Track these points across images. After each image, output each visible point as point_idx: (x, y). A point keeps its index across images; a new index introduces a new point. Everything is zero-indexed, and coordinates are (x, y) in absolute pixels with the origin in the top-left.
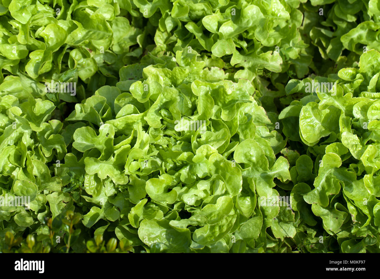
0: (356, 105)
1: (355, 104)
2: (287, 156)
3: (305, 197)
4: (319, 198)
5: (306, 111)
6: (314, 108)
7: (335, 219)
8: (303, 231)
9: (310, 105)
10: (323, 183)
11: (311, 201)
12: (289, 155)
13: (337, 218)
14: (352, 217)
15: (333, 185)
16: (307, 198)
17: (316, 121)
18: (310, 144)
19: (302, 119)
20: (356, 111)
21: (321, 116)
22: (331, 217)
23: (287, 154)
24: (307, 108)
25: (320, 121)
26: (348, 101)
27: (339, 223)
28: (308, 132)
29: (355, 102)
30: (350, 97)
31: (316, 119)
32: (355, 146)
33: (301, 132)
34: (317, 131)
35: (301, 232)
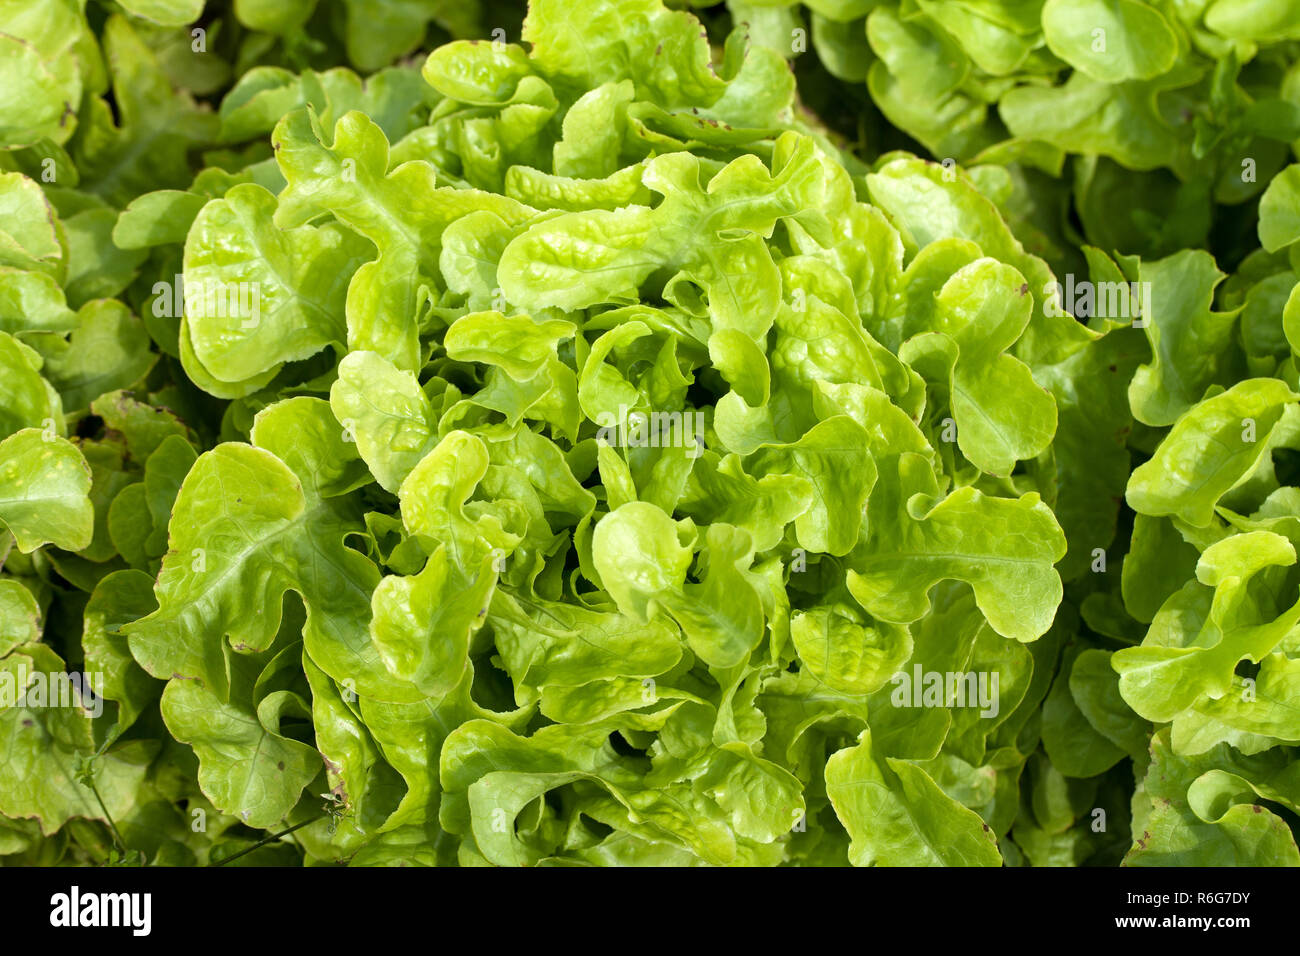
0: (454, 223)
1: (455, 219)
2: (120, 427)
3: (138, 643)
4: (200, 655)
5: (223, 224)
6: (263, 215)
7: (275, 767)
8: (172, 798)
9: (246, 199)
10: (227, 586)
11: (167, 665)
12: (133, 425)
13: (281, 766)
14: (330, 772)
15: (263, 602)
16: (145, 648)
17: (271, 280)
18: (226, 386)
19: (197, 263)
20: (454, 257)
21: (291, 257)
22: (260, 757)
23: (120, 420)
24: (229, 211)
25: (291, 281)
26: (419, 204)
27: (288, 793)
28: (225, 331)
29: (456, 212)
30: (425, 182)
31: (273, 268)
32: (392, 425)
33: (187, 325)
34: (272, 329)
35: (166, 804)
